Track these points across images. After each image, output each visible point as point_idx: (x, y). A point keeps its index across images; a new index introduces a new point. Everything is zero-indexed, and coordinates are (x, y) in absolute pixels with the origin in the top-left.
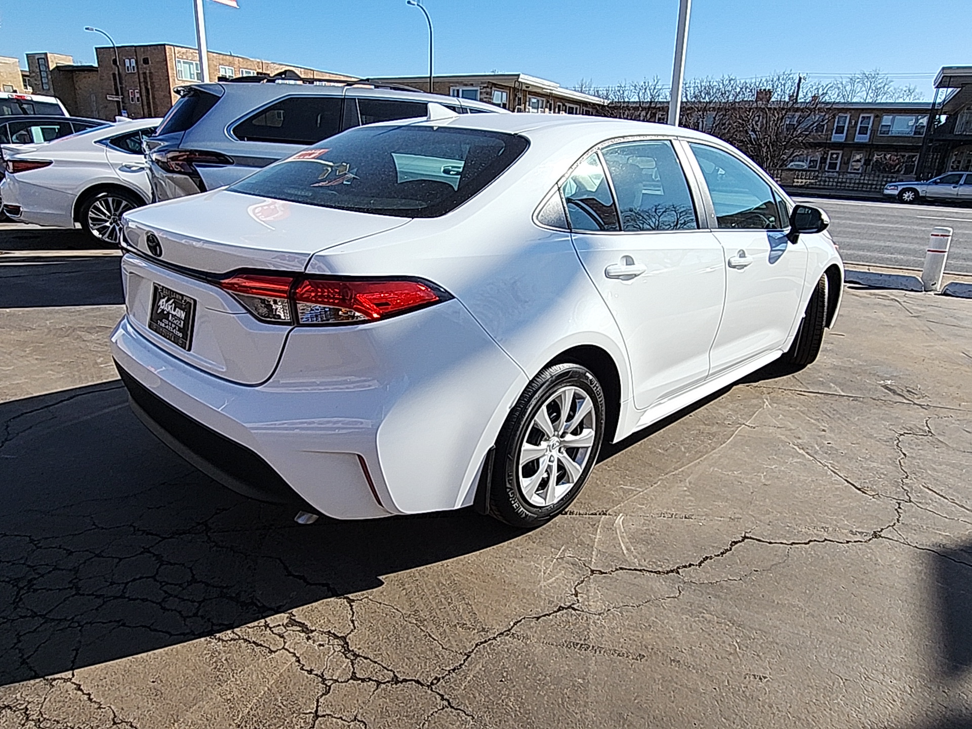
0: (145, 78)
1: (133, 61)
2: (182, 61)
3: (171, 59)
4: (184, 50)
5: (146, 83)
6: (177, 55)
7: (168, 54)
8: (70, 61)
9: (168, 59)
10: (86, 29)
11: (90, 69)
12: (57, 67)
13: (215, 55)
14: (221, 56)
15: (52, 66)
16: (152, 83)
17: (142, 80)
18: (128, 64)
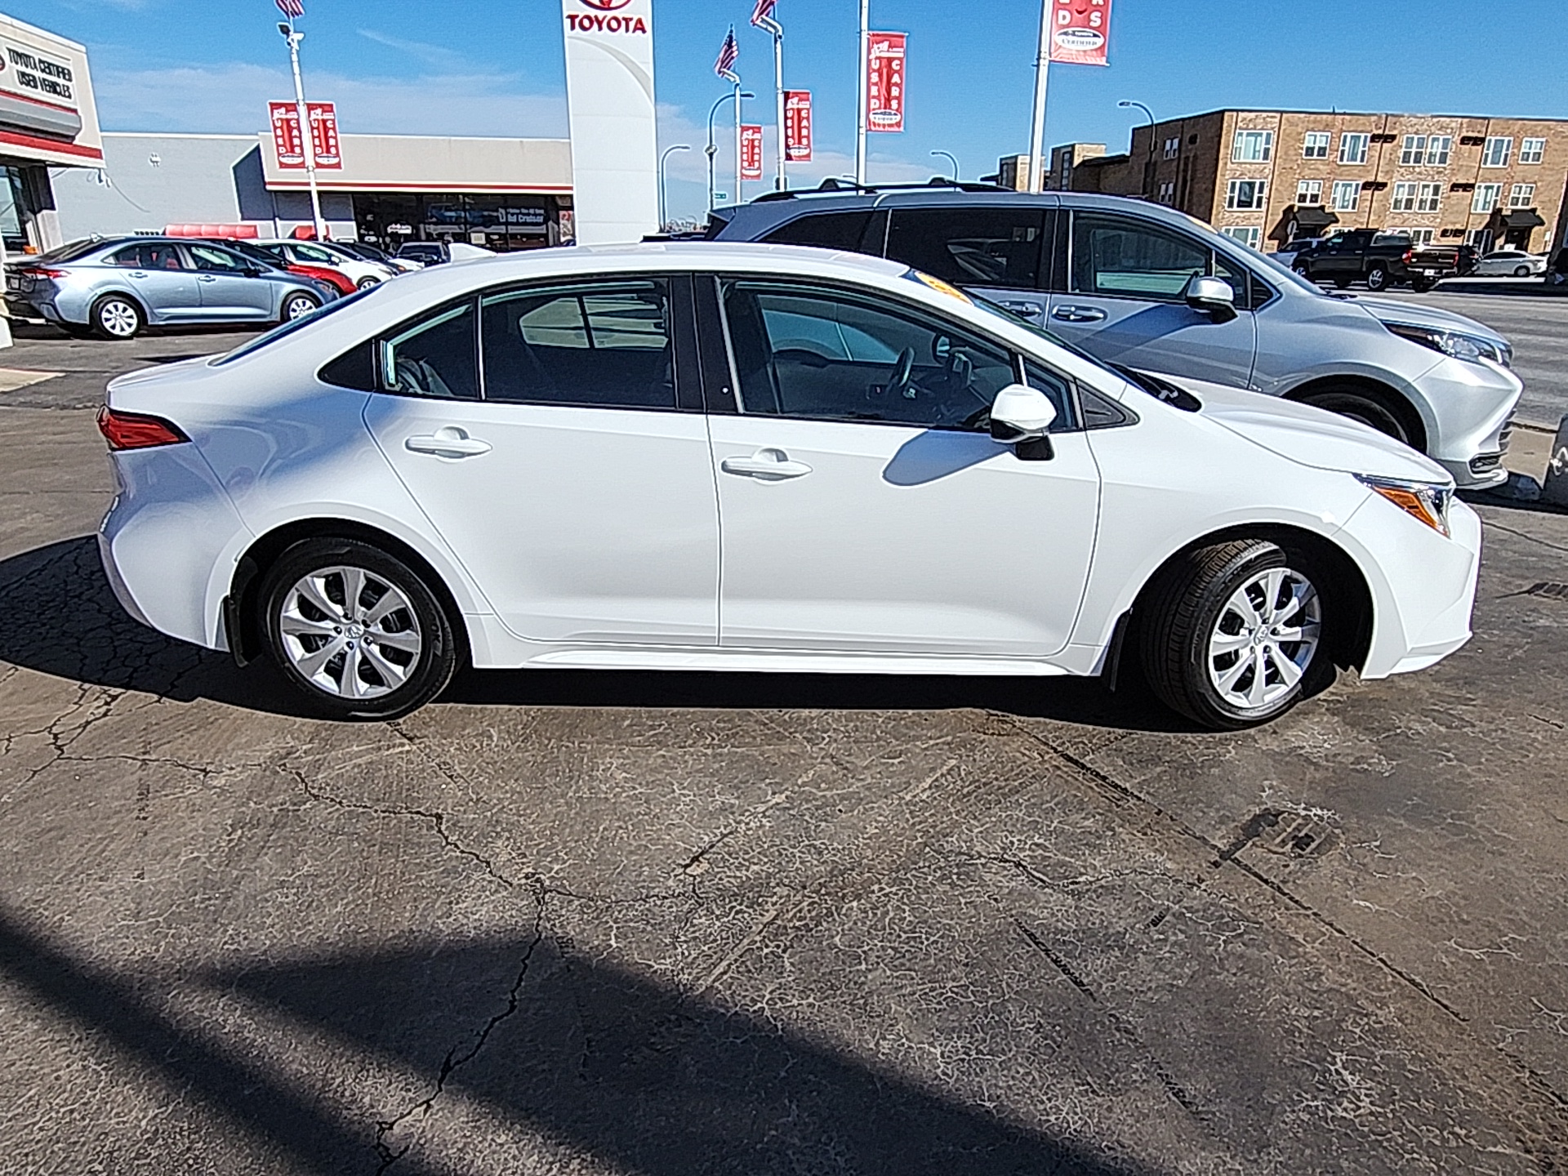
0: (1186, 165)
1: (1176, 141)
2: (1245, 132)
3: (1229, 132)
4: (1253, 115)
5: (1185, 171)
6: (1240, 124)
7: (1225, 125)
8: (1101, 152)
9: (1224, 132)
10: (1121, 104)
11: (1122, 159)
12: (1084, 162)
13: (1302, 115)
14: (1313, 116)
15: (1077, 161)
16: (1194, 171)
17: (1182, 167)
18: (1168, 147)
